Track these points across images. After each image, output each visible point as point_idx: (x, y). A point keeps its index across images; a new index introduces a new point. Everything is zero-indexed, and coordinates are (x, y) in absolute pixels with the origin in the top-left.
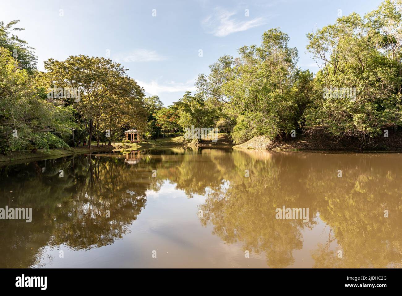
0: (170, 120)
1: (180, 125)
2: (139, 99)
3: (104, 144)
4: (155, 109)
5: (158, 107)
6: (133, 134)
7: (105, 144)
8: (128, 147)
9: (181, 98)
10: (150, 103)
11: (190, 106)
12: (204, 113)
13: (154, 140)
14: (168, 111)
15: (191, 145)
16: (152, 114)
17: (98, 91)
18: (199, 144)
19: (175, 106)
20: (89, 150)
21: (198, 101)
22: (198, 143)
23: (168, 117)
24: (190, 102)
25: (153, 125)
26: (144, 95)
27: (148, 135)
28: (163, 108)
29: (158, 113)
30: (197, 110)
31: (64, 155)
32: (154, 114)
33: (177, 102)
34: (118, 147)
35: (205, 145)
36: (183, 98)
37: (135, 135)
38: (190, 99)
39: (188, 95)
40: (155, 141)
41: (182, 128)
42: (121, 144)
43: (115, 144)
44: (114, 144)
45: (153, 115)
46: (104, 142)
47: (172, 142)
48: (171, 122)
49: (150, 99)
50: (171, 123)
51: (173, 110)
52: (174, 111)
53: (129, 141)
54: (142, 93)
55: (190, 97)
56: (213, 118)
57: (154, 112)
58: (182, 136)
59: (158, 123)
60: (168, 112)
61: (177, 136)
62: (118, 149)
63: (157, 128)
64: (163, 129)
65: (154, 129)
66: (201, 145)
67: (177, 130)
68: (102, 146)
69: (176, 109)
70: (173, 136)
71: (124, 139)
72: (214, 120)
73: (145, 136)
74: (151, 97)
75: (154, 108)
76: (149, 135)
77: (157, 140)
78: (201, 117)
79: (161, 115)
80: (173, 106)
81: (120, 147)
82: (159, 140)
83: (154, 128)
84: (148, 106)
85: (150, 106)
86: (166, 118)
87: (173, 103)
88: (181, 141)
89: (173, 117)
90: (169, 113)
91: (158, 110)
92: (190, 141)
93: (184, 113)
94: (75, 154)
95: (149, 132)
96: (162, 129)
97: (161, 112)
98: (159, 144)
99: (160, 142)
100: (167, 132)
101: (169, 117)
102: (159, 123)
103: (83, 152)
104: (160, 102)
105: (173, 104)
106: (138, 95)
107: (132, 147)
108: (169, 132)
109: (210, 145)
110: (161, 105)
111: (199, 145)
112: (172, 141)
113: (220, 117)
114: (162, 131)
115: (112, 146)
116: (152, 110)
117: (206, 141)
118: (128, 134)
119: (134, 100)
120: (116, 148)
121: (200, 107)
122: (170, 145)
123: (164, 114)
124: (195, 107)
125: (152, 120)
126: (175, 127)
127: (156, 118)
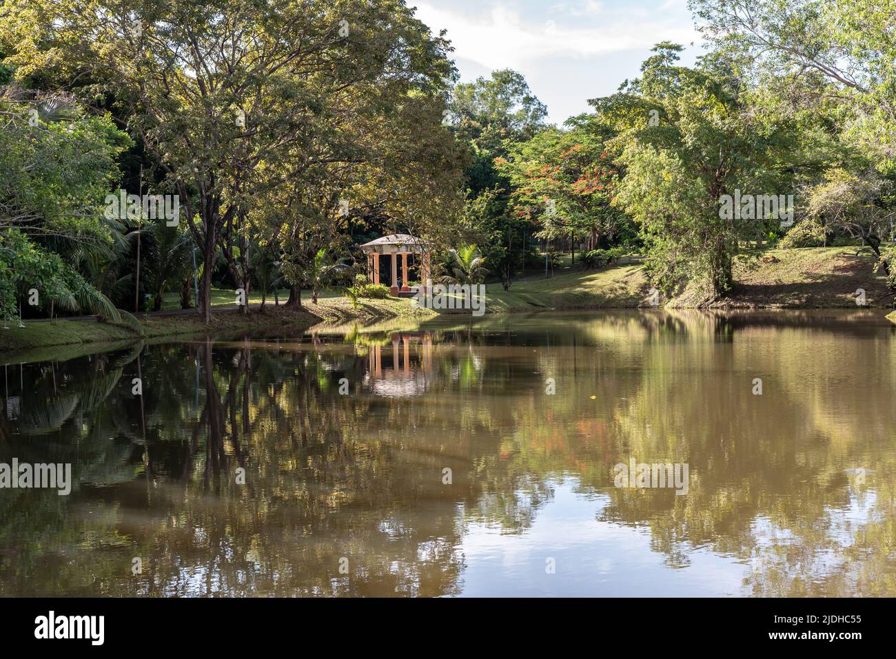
0: (579, 187)
1: (628, 210)
2: (425, 87)
3: (270, 301)
4: (507, 135)
5: (520, 128)
6: (399, 258)
7: (274, 302)
8: (380, 316)
9: (632, 79)
10: (480, 108)
11: (677, 116)
12: (744, 148)
13: (500, 286)
14: (565, 142)
15: (677, 308)
16: (489, 160)
17: (237, 56)
18: (719, 304)
19: (603, 120)
20: (201, 327)
21: (715, 89)
22: (716, 300)
23: (568, 171)
24: (675, 93)
25: (498, 212)
26: (447, 69)
27: (470, 260)
28: (545, 128)
29: (519, 152)
30: (708, 134)
31: (93, 345)
32: (500, 163)
33: (609, 96)
34: (334, 315)
35: (750, 309)
36: (640, 76)
37: (412, 259)
38: (675, 82)
39: (665, 63)
40: (506, 288)
41: (637, 226)
42: (344, 302)
43: (319, 300)
44: (315, 302)
45: (497, 167)
46: (270, 290)
47: (586, 294)
48: (583, 197)
49: (483, 90)
50: (584, 201)
51: (593, 136)
52: (597, 141)
53: (382, 286)
54: (438, 57)
55: (676, 72)
56: (790, 170)
57: (503, 152)
58: (637, 263)
59: (520, 203)
60: (567, 148)
61: (613, 263)
62: (334, 323)
63: (512, 226)
64: (548, 232)
65: (498, 234)
66: (731, 308)
67: (611, 237)
68: (262, 309)
69: (608, 132)
70: (592, 265)
71: (360, 277)
72: (796, 182)
73: (458, 266)
74: (489, 78)
75: (503, 131)
76: (477, 260)
77: (513, 283)
78: (733, 169)
79: (532, 165)
80: (592, 117)
81: (339, 314)
82: (524, 286)
83: (499, 225)
84: (474, 123)
85: (485, 123)
86: (559, 179)
87: (591, 102)
88: (632, 290)
89: (594, 175)
90: (571, 152)
91: (522, 139)
92: (672, 288)
93: (649, 153)
94: (143, 342)
95: (472, 247)
96: (542, 234)
97: (535, 149)
98: (522, 304)
99: (528, 295)
100: (566, 250)
101: (573, 175)
102: (526, 203)
103: (176, 334)
104: (529, 100)
105: (592, 110)
106: (419, 69)
107: (394, 316)
108: (573, 250)
109: (775, 308)
110: (535, 117)
111: (722, 309)
112: (585, 287)
113: (828, 167)
114: (544, 242)
115: (305, 310)
116: (494, 143)
117: (754, 287)
118: (377, 255)
119: (401, 95)
120: (322, 320)
121: (723, 118)
122: (579, 308)
123: (550, 161)
124: (701, 120)
125: (492, 188)
126: (603, 220)
127: (510, 178)
